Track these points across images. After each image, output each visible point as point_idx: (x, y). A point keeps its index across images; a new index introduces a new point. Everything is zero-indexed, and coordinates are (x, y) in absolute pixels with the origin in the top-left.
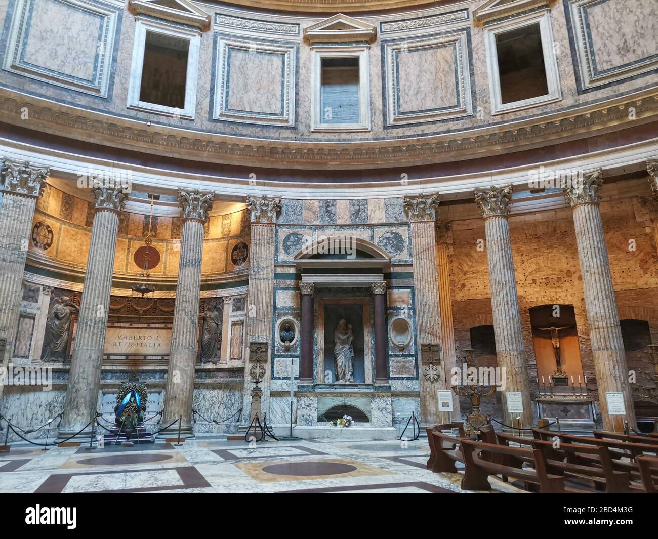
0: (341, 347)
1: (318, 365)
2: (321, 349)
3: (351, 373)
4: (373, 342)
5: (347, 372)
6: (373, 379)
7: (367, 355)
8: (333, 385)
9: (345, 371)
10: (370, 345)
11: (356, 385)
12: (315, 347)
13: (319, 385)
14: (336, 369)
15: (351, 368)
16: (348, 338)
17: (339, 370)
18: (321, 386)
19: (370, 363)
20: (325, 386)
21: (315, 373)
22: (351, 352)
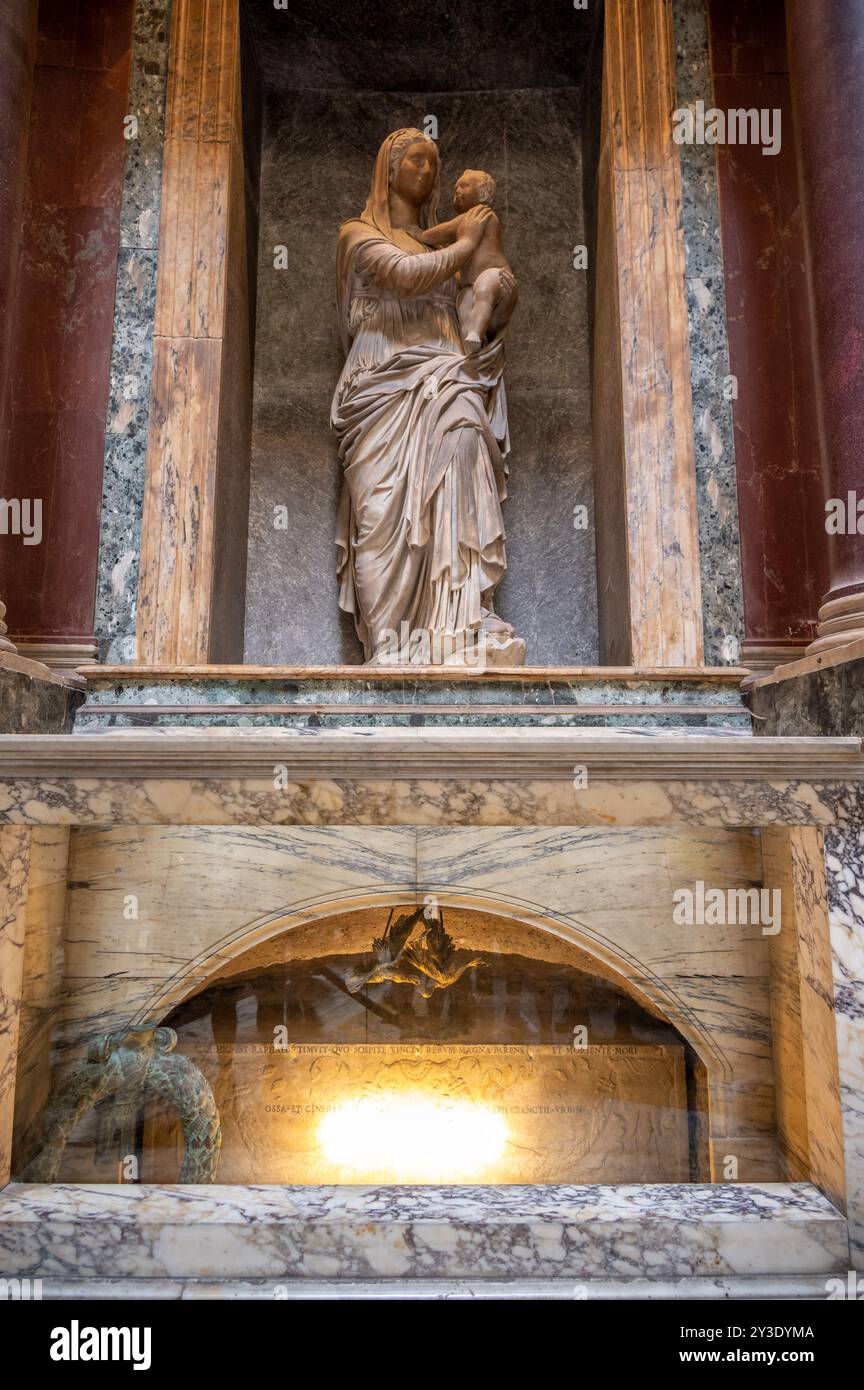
0: (389, 352)
1: (154, 504)
2: (194, 352)
3: (479, 580)
4: (705, 298)
5: (447, 556)
6: (711, 637)
7: (648, 410)
8: (291, 686)
9: (424, 557)
10: (680, 324)
11: (556, 689)
12: (128, 336)
13: (120, 682)
14: (346, 566)
15: (489, 527)
16: (464, 269)
17: (374, 567)
18: (151, 698)
19: (686, 482)
20: (193, 698)
21: (118, 575)
22: (488, 395)
